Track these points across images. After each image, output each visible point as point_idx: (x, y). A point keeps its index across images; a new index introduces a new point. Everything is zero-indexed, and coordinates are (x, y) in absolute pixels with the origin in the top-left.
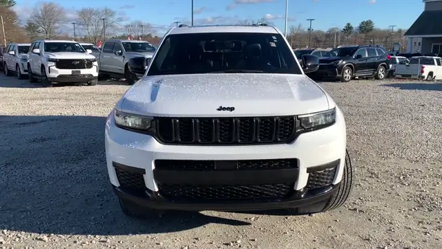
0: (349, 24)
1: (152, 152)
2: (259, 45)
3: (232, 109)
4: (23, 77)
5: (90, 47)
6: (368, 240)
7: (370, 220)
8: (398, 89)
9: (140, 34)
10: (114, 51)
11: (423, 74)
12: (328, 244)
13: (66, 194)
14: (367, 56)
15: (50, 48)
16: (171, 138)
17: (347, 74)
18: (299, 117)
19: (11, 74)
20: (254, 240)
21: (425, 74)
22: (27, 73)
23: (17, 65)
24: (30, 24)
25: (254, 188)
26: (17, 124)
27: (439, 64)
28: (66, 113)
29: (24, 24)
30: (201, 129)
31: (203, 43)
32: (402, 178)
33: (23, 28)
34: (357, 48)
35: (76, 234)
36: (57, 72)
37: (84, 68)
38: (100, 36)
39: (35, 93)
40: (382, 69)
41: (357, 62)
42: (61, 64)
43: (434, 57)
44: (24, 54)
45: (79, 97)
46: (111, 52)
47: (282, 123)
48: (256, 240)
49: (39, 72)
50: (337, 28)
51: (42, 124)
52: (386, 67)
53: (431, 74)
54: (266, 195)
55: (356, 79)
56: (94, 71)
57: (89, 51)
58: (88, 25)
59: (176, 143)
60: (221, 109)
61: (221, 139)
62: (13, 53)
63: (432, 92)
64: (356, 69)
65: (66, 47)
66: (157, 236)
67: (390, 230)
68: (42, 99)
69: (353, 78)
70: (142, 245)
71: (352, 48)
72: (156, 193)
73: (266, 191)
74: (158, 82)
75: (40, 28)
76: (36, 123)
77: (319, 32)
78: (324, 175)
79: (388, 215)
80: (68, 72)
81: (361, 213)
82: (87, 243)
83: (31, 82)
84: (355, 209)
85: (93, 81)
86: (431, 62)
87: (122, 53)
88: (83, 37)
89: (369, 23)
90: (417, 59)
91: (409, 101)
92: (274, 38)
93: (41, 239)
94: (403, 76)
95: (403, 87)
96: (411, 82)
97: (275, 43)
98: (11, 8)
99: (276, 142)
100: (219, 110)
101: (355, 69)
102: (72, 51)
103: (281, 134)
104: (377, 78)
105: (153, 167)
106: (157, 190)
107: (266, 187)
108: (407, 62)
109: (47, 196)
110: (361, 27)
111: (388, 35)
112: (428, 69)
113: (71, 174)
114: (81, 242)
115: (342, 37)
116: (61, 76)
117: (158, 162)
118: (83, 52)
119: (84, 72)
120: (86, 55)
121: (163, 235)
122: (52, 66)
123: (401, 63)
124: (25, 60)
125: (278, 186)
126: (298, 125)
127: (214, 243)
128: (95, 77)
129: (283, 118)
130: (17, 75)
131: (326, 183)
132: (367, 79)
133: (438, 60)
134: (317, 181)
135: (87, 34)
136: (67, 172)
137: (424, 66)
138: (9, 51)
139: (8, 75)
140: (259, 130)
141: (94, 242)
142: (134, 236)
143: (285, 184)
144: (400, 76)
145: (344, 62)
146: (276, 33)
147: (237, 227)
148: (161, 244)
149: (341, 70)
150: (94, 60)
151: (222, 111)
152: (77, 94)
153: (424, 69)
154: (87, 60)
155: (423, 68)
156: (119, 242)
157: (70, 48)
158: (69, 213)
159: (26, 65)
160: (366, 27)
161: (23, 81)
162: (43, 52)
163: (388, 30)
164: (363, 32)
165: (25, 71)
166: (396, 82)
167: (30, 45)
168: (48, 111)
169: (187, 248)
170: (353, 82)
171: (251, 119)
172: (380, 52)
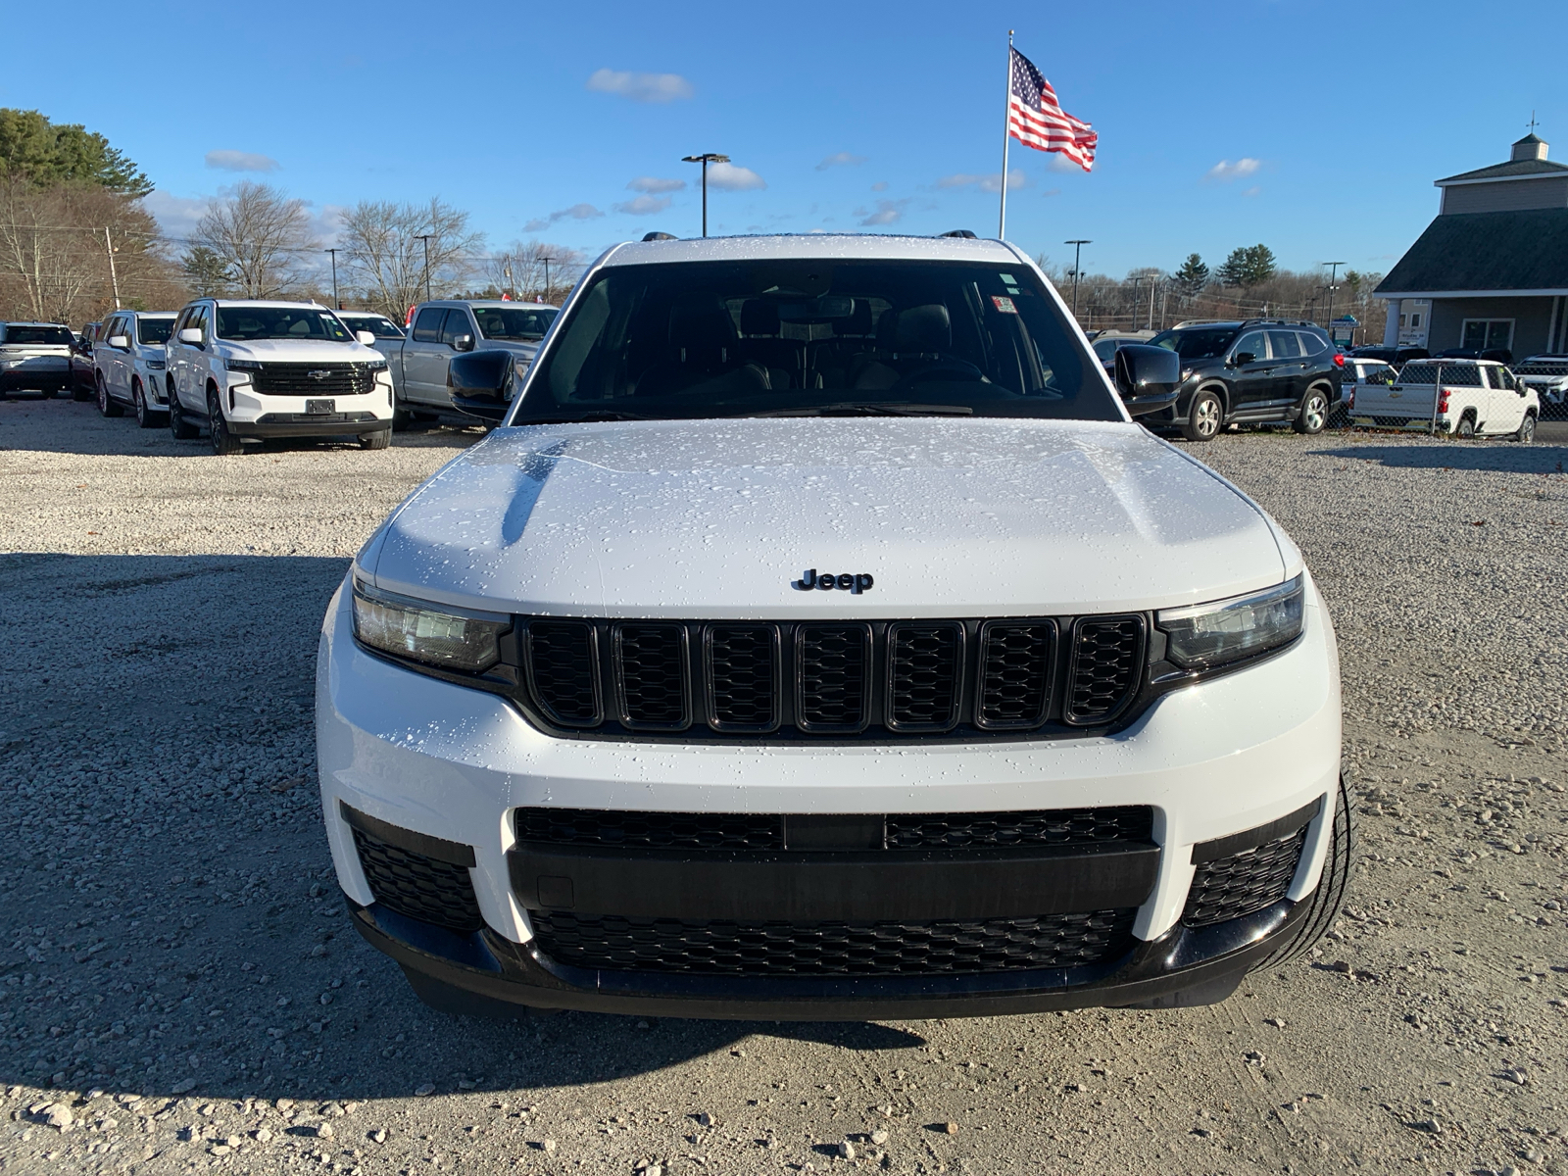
0: (1195, 259)
1: (504, 775)
2: (945, 312)
3: (860, 583)
4: (154, 420)
5: (372, 326)
6: (1428, 1127)
7: (1409, 1019)
8: (1374, 466)
9: (542, 286)
10: (447, 335)
11: (1446, 416)
12: (1263, 1150)
13: (200, 884)
14: (1270, 356)
15: (238, 325)
16: (588, 713)
17: (1207, 414)
18: (1163, 617)
19: (117, 409)
20: (941, 1128)
21: (1453, 416)
22: (166, 407)
23: (135, 378)
24: (200, 254)
25: (958, 931)
26: (91, 586)
27: (1495, 385)
28: (268, 545)
29: (180, 254)
30: (720, 669)
31: (735, 307)
32: (1486, 816)
33: (176, 266)
34: (1237, 332)
35: (197, 1091)
36: (257, 405)
37: (349, 391)
38: (417, 293)
39: (183, 474)
40: (1316, 401)
41: (1237, 375)
42: (271, 379)
43: (1479, 362)
44: (159, 347)
45: (322, 489)
46: (439, 341)
47: (1086, 648)
48: (952, 1127)
49: (200, 403)
50: (1156, 271)
51: (179, 586)
52: (1330, 394)
53: (1469, 414)
54: (1009, 960)
55: (1234, 432)
56: (379, 403)
57: (366, 337)
58: (377, 257)
59: (611, 731)
60: (812, 581)
61: (810, 717)
62: (122, 341)
63: (1495, 477)
64: (1236, 399)
65: (290, 324)
66: (539, 1100)
67: (1509, 1076)
68: (201, 494)
69: (1224, 429)
70: (468, 1154)
71: (1224, 330)
72: (523, 949)
73: (1009, 943)
74: (554, 450)
75: (231, 267)
76: (159, 580)
77: (1101, 283)
78: (1257, 863)
79: (1478, 995)
80: (294, 404)
81: (1368, 984)
82: (234, 1141)
83: (177, 437)
84: (1340, 967)
85: (379, 434)
86: (1470, 379)
87: (472, 342)
88: (365, 297)
89: (1260, 255)
90: (1432, 368)
91: (1427, 505)
92: (1008, 279)
93: (42, 1118)
94: (1379, 420)
95: (1392, 458)
96: (1414, 443)
97: (1013, 298)
98: (136, 204)
99: (1057, 729)
100: (801, 585)
101: (1228, 398)
102: (307, 337)
103: (1081, 696)
104: (1300, 427)
105: (508, 839)
106: (524, 935)
107: (1012, 929)
108: (1393, 377)
109: (122, 894)
110: (1231, 268)
111: (1315, 293)
112: (1459, 398)
113: (236, 791)
114: (210, 1132)
115: (1174, 299)
116: (269, 419)
117: (528, 820)
118: (347, 339)
119: (346, 404)
120: (355, 348)
121: (563, 1093)
122: (242, 385)
123: (1371, 380)
124: (159, 363)
125: (1065, 925)
126: (1156, 655)
127: (774, 1144)
128: (385, 422)
129: (1091, 624)
130: (135, 416)
131: (1264, 896)
132: (1267, 429)
133: (1491, 370)
134: (1227, 893)
135: (376, 285)
136: (226, 782)
137: (1447, 389)
138: (110, 336)
139: (108, 415)
140: (982, 672)
141: (264, 1134)
142: (438, 1101)
143: (1094, 915)
144: (1370, 423)
145: (1197, 378)
146: (1016, 261)
147: (868, 1054)
148: (551, 1145)
149: (1187, 401)
150: (382, 367)
151: (815, 592)
152: (321, 478)
153: (1449, 400)
154: (357, 364)
155: (1445, 395)
156: (371, 1135)
157: (303, 326)
158: (192, 977)
159: (162, 380)
160: (1250, 268)
161: (152, 434)
162: (214, 340)
163: (1317, 279)
164: (1238, 281)
165: (162, 400)
166: (1365, 441)
167: (175, 316)
168: (209, 538)
169: (658, 1170)
170: (1224, 440)
171: (948, 628)
172: (1310, 342)
